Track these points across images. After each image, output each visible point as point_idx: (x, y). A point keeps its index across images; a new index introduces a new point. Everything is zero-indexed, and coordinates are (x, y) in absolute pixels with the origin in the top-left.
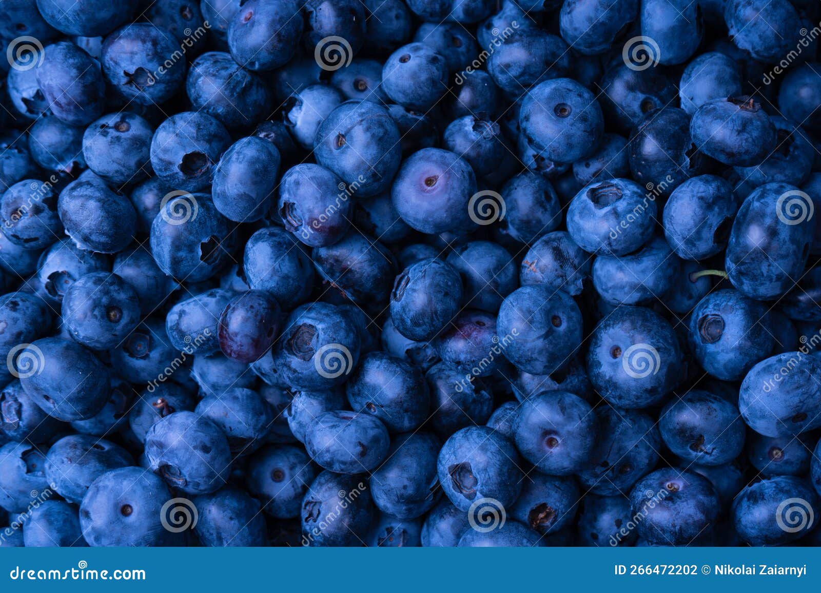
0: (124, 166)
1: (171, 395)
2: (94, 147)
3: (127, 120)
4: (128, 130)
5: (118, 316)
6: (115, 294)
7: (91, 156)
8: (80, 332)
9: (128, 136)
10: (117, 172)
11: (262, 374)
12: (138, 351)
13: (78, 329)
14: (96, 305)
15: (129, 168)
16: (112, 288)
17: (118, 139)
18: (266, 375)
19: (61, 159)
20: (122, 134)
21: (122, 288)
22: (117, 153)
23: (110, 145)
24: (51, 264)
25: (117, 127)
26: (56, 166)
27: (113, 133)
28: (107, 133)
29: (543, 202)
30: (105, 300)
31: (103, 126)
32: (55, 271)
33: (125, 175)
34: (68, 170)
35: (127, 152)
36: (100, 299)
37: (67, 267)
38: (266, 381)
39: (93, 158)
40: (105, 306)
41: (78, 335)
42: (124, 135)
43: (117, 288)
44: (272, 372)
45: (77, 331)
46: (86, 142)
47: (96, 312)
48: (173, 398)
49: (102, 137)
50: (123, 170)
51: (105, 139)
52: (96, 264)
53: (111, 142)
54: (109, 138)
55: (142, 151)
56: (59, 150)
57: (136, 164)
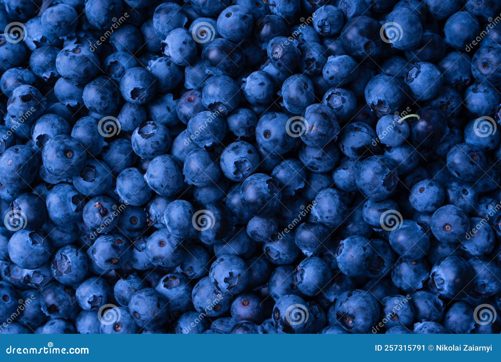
0: (77, 72)
1: (105, 201)
2: (61, 62)
3: (80, 48)
4: (80, 52)
5: (71, 155)
6: (67, 144)
7: (60, 67)
8: (52, 167)
9: (80, 56)
10: (74, 75)
11: (155, 188)
12: (89, 178)
13: (51, 166)
14: (57, 150)
15: (80, 73)
16: (65, 140)
17: (74, 57)
18: (157, 189)
19: (44, 71)
20: (77, 54)
21: (71, 140)
22: (74, 65)
23: (69, 60)
24: (37, 131)
25: (74, 51)
26: (42, 75)
27: (71, 54)
28: (68, 54)
29: (302, 88)
30: (62, 147)
31: (67, 51)
32: (40, 134)
33: (78, 77)
34: (48, 77)
35: (79, 65)
36: (59, 147)
37: (46, 131)
38: (157, 193)
39: (61, 68)
40: (63, 151)
41: (52, 170)
42: (77, 55)
43: (68, 140)
44: (161, 187)
45: (51, 167)
46: (58, 60)
47: (58, 154)
48: (107, 203)
49: (65, 56)
50: (77, 74)
51: (67, 57)
52: (61, 127)
53: (70, 59)
54: (69, 57)
55: (87, 64)
56: (44, 65)
57: (84, 71)
